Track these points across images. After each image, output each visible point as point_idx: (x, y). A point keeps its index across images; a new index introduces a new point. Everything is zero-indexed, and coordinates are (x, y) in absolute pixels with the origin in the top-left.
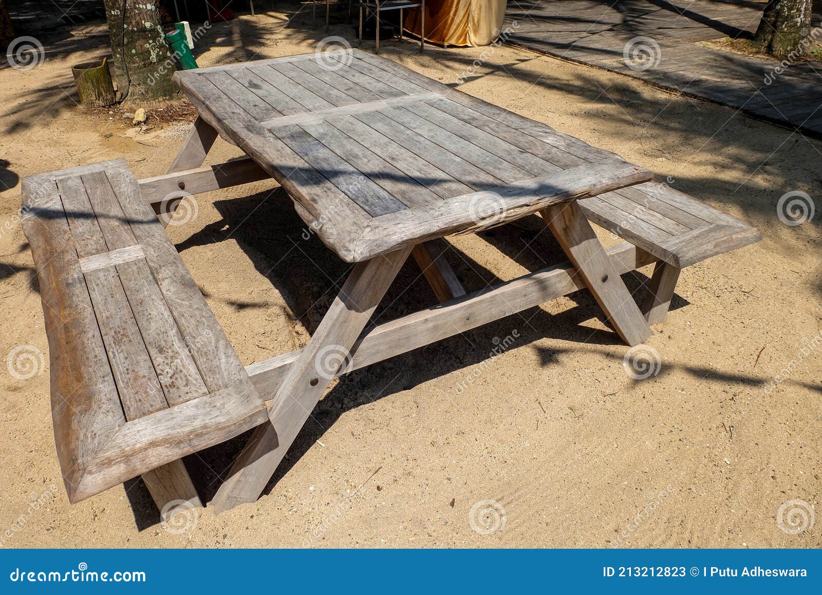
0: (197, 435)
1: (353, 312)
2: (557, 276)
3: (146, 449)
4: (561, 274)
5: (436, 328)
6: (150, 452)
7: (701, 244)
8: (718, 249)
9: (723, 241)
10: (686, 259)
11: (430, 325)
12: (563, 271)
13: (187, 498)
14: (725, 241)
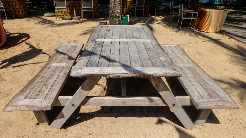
0: (33, 107)
1: (83, 90)
2: (157, 99)
3: (21, 106)
4: (159, 99)
5: (113, 102)
6: (22, 107)
7: (210, 104)
8: (217, 107)
9: (219, 105)
10: (200, 106)
11: (111, 101)
12: (159, 98)
13: (44, 122)
14: (221, 105)
